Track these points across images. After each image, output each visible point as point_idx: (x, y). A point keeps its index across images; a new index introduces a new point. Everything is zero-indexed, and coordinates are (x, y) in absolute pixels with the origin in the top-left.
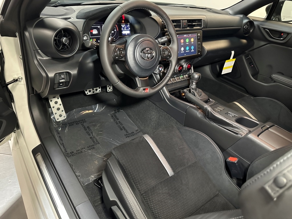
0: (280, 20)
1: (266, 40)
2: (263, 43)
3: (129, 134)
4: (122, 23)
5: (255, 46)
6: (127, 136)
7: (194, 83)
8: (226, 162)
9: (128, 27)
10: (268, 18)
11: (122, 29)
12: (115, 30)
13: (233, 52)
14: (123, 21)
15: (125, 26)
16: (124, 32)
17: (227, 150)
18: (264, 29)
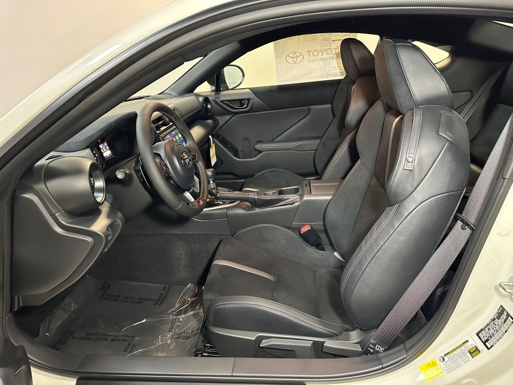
0: (227, 89)
1: (230, 113)
2: (228, 117)
3: (158, 300)
4: (99, 143)
5: (221, 124)
6: (159, 303)
7: (211, 182)
8: (301, 235)
10: (218, 90)
11: (102, 151)
12: (97, 155)
13: (210, 137)
15: (103, 146)
16: (105, 155)
17: (292, 226)
18: (222, 101)
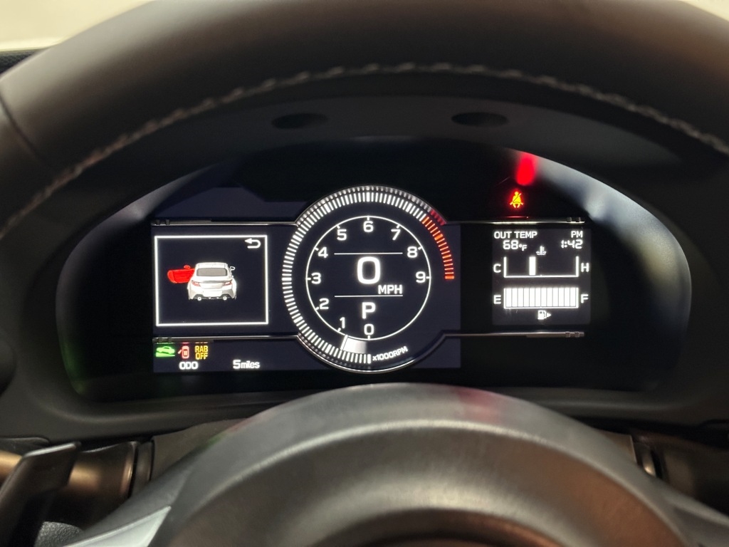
4: (508, 213)
9: (571, 252)
11: (501, 268)
12: (422, 277)
14: (517, 200)
15: (532, 245)
16: (513, 299)
